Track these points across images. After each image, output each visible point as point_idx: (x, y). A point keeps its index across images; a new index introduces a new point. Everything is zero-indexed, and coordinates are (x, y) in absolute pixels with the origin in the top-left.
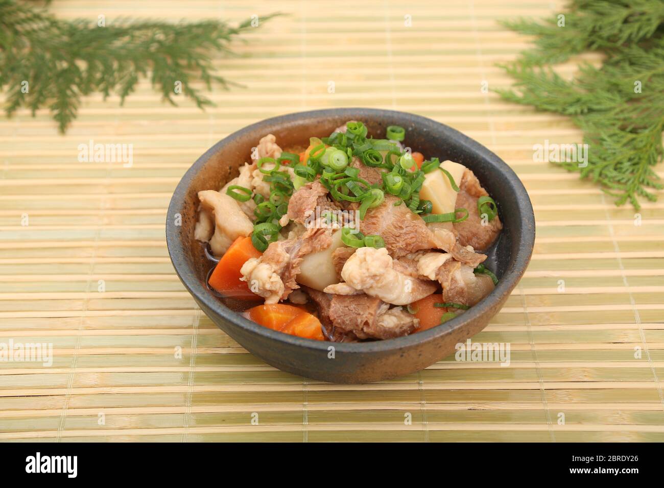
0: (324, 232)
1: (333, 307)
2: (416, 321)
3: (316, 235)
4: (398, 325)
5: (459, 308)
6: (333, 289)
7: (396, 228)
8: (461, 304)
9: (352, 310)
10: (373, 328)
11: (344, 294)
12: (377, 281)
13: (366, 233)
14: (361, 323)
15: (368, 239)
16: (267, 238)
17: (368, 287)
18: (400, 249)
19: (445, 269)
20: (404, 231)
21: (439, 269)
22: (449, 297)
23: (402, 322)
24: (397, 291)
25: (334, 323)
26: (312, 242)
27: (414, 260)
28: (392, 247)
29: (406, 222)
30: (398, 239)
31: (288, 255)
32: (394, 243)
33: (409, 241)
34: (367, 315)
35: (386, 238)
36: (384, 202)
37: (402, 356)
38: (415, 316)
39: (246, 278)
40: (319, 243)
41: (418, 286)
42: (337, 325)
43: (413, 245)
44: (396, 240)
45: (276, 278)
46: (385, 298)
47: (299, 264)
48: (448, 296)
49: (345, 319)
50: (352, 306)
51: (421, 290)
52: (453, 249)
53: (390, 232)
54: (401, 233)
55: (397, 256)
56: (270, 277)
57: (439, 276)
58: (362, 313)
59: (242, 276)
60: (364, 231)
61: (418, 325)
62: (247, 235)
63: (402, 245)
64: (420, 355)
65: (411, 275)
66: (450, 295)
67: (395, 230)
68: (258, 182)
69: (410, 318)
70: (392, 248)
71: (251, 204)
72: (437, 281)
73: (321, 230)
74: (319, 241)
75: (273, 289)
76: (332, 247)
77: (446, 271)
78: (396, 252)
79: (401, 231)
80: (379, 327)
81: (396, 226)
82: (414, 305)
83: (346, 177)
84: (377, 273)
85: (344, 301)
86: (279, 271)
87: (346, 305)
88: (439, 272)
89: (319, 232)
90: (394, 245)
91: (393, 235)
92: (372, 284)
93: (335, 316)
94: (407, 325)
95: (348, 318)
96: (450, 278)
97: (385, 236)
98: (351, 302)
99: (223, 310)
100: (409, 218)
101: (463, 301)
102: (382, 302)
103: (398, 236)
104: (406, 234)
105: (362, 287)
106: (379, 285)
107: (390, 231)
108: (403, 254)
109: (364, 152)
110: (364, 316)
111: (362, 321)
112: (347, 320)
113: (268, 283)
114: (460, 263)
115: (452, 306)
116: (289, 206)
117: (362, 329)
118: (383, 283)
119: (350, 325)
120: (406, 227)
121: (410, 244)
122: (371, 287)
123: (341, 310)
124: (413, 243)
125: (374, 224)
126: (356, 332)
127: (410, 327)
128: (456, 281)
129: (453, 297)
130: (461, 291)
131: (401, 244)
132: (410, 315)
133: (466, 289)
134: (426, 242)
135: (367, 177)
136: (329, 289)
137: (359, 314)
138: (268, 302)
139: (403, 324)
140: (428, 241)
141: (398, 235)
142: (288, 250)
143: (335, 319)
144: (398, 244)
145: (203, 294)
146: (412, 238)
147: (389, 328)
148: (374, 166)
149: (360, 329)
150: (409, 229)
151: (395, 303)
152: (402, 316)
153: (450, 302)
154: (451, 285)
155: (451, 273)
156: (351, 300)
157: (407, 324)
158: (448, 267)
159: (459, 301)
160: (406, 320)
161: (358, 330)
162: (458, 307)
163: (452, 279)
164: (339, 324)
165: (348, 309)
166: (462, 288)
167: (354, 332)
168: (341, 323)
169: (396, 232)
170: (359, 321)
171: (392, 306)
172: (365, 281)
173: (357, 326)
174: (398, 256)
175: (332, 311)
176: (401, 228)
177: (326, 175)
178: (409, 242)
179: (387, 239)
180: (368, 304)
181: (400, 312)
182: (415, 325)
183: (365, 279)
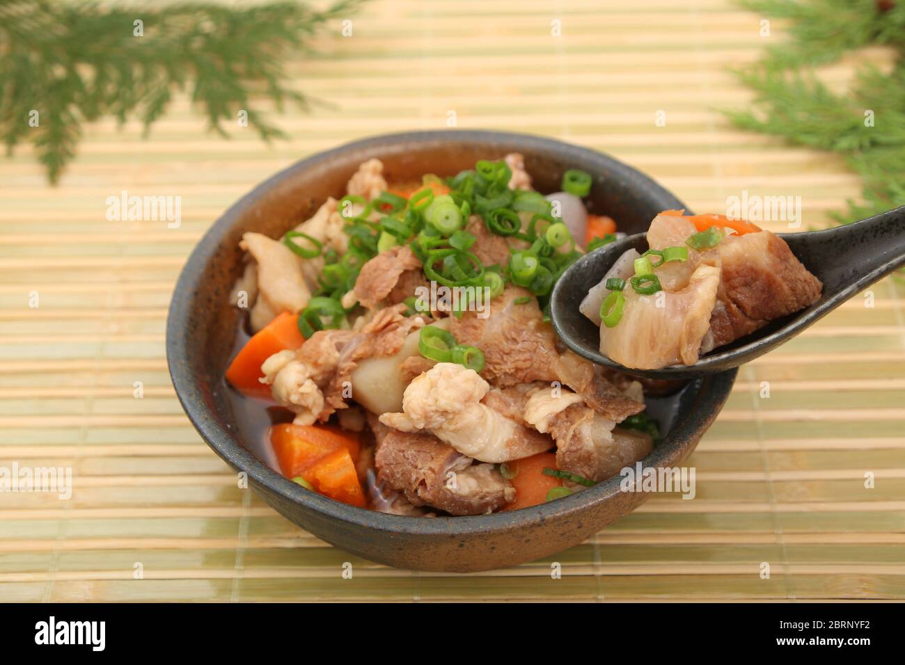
0: (397, 327)
1: (384, 448)
2: (509, 491)
3: (384, 331)
4: (477, 494)
5: (578, 483)
6: (389, 419)
7: (507, 339)
8: (584, 476)
9: (408, 459)
10: (431, 492)
11: (404, 431)
12: (450, 421)
13: (460, 340)
14: (416, 481)
15: (458, 351)
16: (324, 320)
17: (437, 428)
18: (505, 373)
19: (567, 417)
20: (519, 346)
21: (557, 416)
22: (566, 464)
23: (486, 490)
24: (480, 441)
25: (380, 473)
26: (376, 340)
27: (525, 394)
28: (495, 369)
29: (524, 333)
30: (505, 358)
31: (337, 354)
32: (498, 364)
33: (520, 364)
34: (426, 471)
35: (489, 352)
36: (502, 295)
37: (461, 546)
38: (512, 483)
39: (268, 381)
40: (383, 344)
41: (522, 436)
42: (383, 477)
43: (526, 372)
44: (502, 358)
45: (310, 388)
46: (461, 449)
47: (351, 371)
48: (564, 461)
49: (395, 471)
50: (411, 453)
51: (526, 444)
52: (585, 389)
53: (495, 345)
54: (513, 350)
55: (500, 384)
56: (300, 385)
57: (554, 428)
58: (420, 466)
59: (263, 376)
60: (457, 337)
61: (511, 498)
62: (296, 311)
63: (509, 370)
64: (493, 548)
65: (512, 417)
66: (567, 460)
67: (505, 343)
68: (335, 231)
69: (500, 485)
70: (495, 371)
71: (318, 263)
72: (550, 434)
73: (393, 325)
74: (384, 341)
75: (303, 403)
76: (402, 353)
77: (567, 421)
78: (500, 377)
79: (513, 347)
80: (443, 492)
81: (509, 337)
82: (511, 465)
83: (448, 246)
84: (449, 408)
85: (402, 442)
86: (320, 378)
87: (402, 448)
88: (555, 421)
89: (389, 327)
90: (497, 367)
91: (501, 351)
92: (441, 424)
93: (383, 463)
94: (493, 495)
95: (401, 469)
96: (571, 433)
97: (488, 350)
98: (411, 444)
99: (209, 427)
100: (533, 328)
101: (588, 473)
102: (457, 454)
103: (507, 354)
104: (520, 351)
105: (425, 425)
106: (452, 427)
107: (496, 342)
108: (510, 382)
109: (490, 211)
110: (422, 471)
111: (417, 479)
112: (398, 472)
113: (295, 393)
114: (593, 411)
115: (570, 477)
116: (360, 279)
117: (416, 491)
118: (459, 426)
119: (402, 481)
120: (524, 341)
121: (521, 370)
122: (441, 428)
123: (393, 455)
124: (526, 369)
125: (475, 328)
126: (407, 493)
127: (498, 499)
128: (580, 440)
129: (572, 464)
130: (586, 455)
131: (508, 367)
132: (502, 480)
133: (595, 455)
134: (546, 370)
135: (490, 251)
136: (385, 418)
137: (416, 467)
138: (297, 421)
139: (488, 493)
140: (549, 370)
141: (506, 352)
142: (339, 347)
143: (382, 467)
144: (503, 367)
145: (190, 395)
146: (525, 361)
147: (461, 496)
148: (505, 235)
149: (413, 491)
150: (526, 345)
151: (479, 458)
152: (490, 479)
153: (566, 470)
154: (571, 445)
155: (574, 426)
156: (413, 441)
157: (493, 493)
158: (573, 415)
159: (584, 471)
160: (494, 487)
161: (411, 492)
162: (578, 480)
163: (574, 436)
164: (386, 475)
165: (404, 456)
166: (588, 452)
167: (405, 492)
168: (389, 475)
169: (506, 346)
170: (414, 477)
171: (476, 463)
172: (431, 417)
173: (410, 484)
174: (503, 385)
175: (381, 454)
176: (514, 340)
177: (424, 239)
178: (519, 367)
179: (490, 356)
180: (433, 454)
181: (489, 472)
182: (506, 498)
183: (432, 414)
